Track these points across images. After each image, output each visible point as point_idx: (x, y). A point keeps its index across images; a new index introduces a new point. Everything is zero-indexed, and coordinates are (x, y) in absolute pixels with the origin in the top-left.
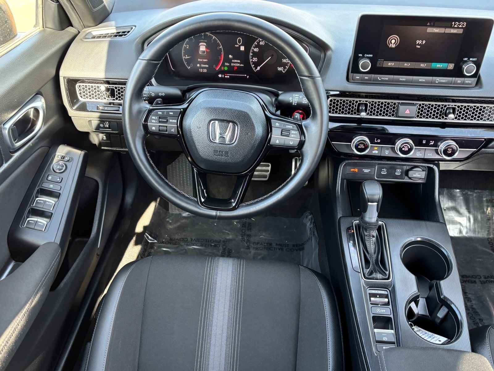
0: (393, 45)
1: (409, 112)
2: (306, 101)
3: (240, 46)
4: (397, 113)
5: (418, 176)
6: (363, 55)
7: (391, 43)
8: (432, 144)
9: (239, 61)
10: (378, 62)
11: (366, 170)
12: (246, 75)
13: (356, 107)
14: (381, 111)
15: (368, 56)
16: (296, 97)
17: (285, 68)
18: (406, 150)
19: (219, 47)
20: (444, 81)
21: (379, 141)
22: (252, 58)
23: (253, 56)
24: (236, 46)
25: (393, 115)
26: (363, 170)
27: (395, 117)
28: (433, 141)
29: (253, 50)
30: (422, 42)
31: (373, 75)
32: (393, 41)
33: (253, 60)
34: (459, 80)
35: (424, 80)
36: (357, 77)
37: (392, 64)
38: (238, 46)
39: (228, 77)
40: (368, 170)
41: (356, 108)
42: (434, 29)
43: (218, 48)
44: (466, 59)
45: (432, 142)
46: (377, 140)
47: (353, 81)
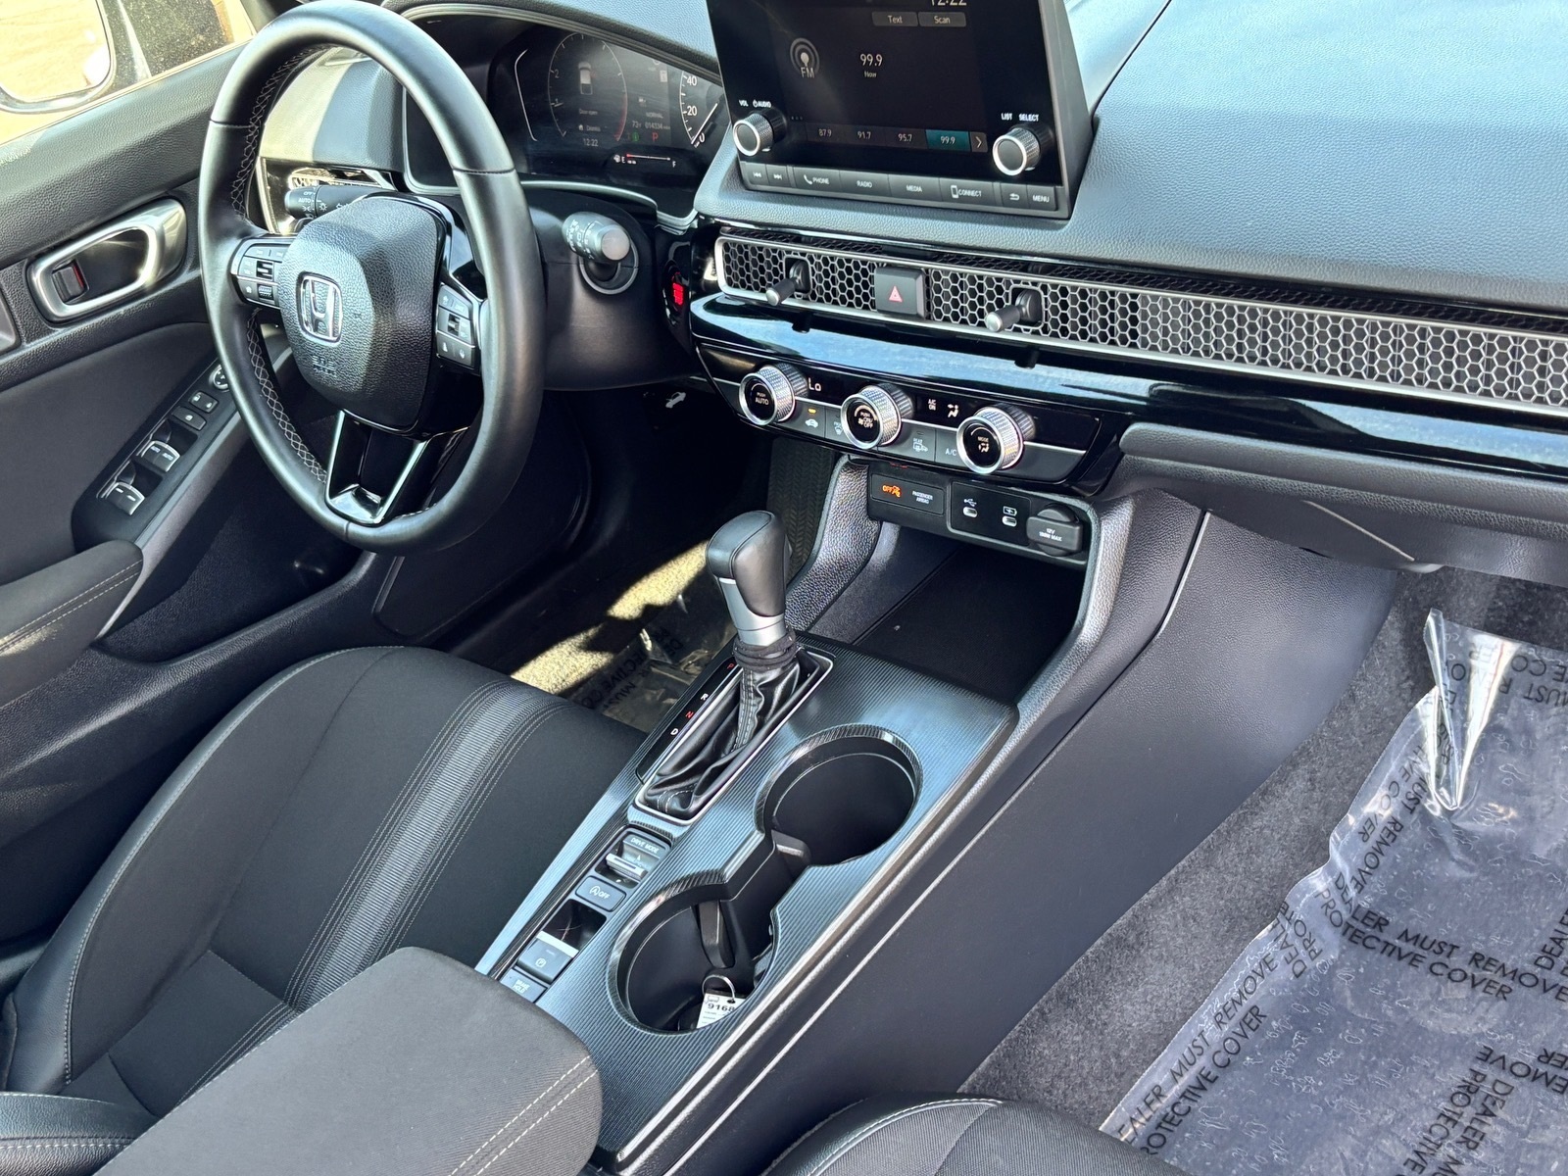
0: (807, 69)
1: (898, 298)
5: (1053, 537)
6: (750, 103)
8: (955, 414)
9: (659, 116)
10: (793, 127)
11: (922, 495)
12: (669, 159)
13: (782, 270)
14: (843, 288)
15: (759, 104)
18: (868, 426)
20: (972, 193)
21: (818, 387)
22: (685, 107)
25: (873, 305)
26: (914, 493)
27: (877, 311)
28: (956, 407)
30: (875, 61)
31: (790, 168)
32: (804, 57)
33: (688, 110)
34: (1014, 191)
35: (920, 189)
36: (756, 174)
37: (827, 132)
39: (634, 162)
40: (925, 496)
42: (890, 17)
44: (1008, 116)
45: (953, 410)
46: (813, 385)
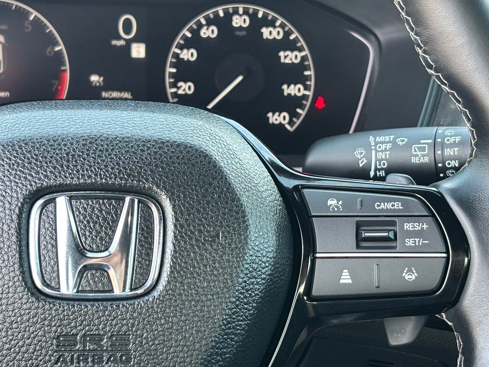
2: (423, 156)
3: (129, 42)
9: (127, 95)
16: (382, 143)
17: (293, 115)
19: (53, 48)
22: (174, 85)
23: (177, 78)
24: (114, 42)
29: (176, 56)
33: (178, 88)
38: (122, 43)
43: (50, 52)
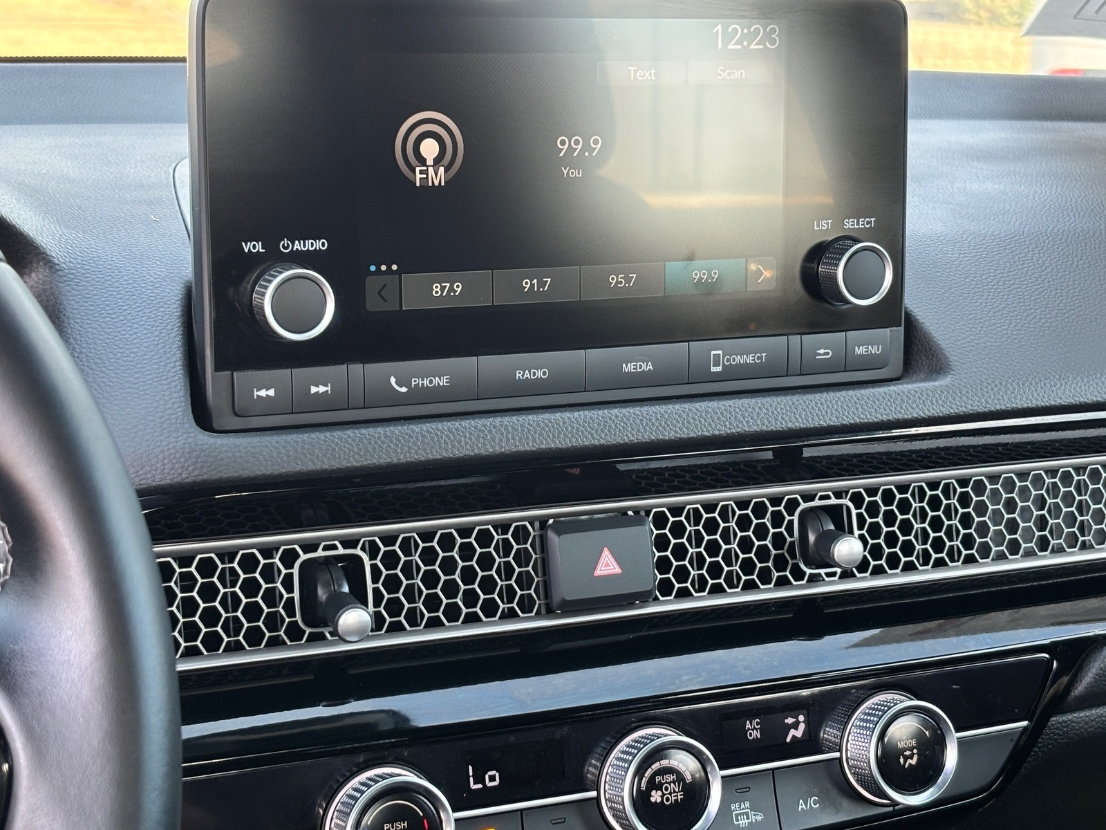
0: (431, 170)
4: (546, 589)
6: (272, 247)
7: (423, 161)
8: (799, 733)
10: (371, 285)
13: (290, 589)
14: (450, 588)
15: (298, 246)
18: (672, 799)
20: (749, 359)
21: (492, 779)
25: (527, 605)
27: (538, 613)
28: (801, 718)
30: (586, 147)
31: (356, 368)
32: (430, 149)
34: (823, 347)
35: (650, 367)
36: (263, 393)
37: (451, 289)
41: (296, 595)
42: (631, 69)
45: (795, 726)
46: (479, 779)
47: (237, 423)
